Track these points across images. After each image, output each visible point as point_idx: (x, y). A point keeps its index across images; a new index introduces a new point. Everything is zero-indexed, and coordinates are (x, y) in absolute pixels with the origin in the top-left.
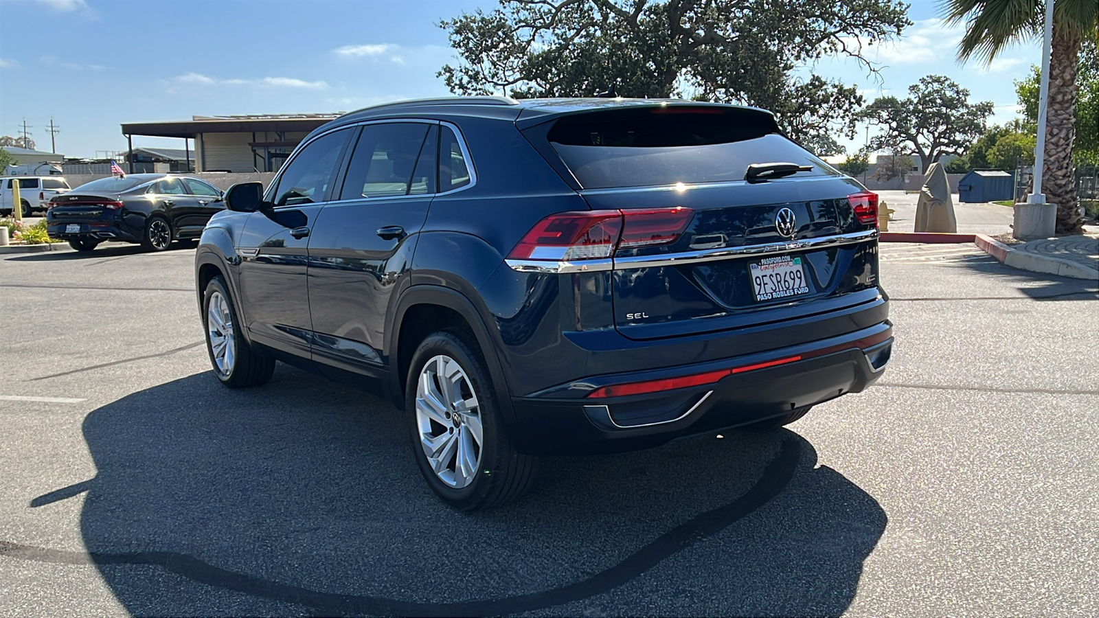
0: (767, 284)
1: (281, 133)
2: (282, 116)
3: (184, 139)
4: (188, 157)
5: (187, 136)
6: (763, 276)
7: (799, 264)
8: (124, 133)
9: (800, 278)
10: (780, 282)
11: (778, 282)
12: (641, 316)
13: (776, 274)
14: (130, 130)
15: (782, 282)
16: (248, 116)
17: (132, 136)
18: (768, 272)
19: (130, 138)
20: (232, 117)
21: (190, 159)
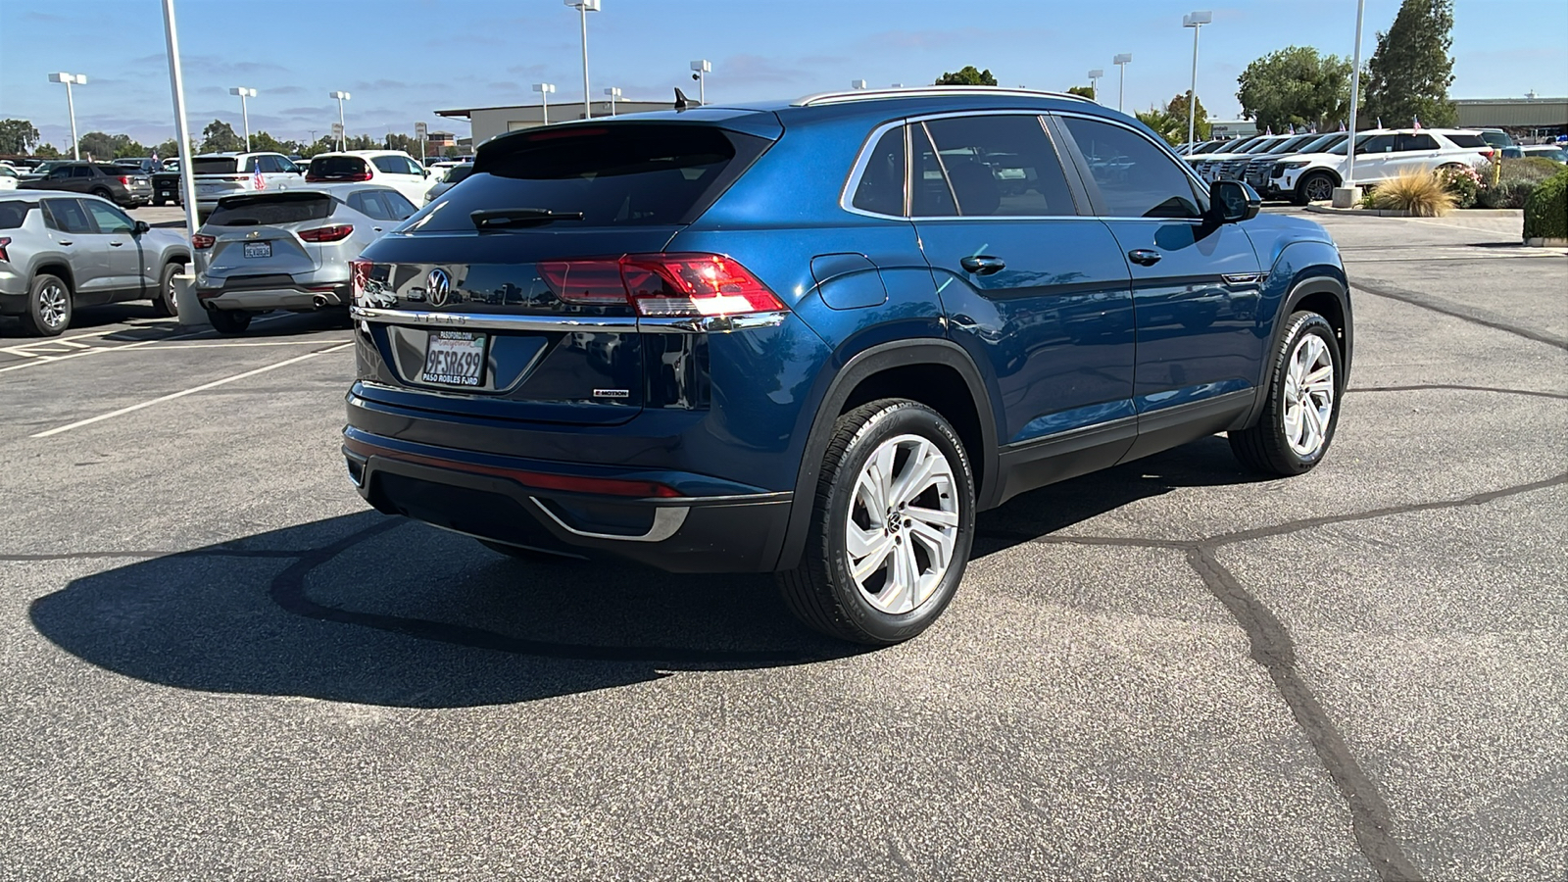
6: (438, 353)
7: (480, 345)
9: (476, 365)
10: (454, 364)
11: (451, 363)
13: (453, 353)
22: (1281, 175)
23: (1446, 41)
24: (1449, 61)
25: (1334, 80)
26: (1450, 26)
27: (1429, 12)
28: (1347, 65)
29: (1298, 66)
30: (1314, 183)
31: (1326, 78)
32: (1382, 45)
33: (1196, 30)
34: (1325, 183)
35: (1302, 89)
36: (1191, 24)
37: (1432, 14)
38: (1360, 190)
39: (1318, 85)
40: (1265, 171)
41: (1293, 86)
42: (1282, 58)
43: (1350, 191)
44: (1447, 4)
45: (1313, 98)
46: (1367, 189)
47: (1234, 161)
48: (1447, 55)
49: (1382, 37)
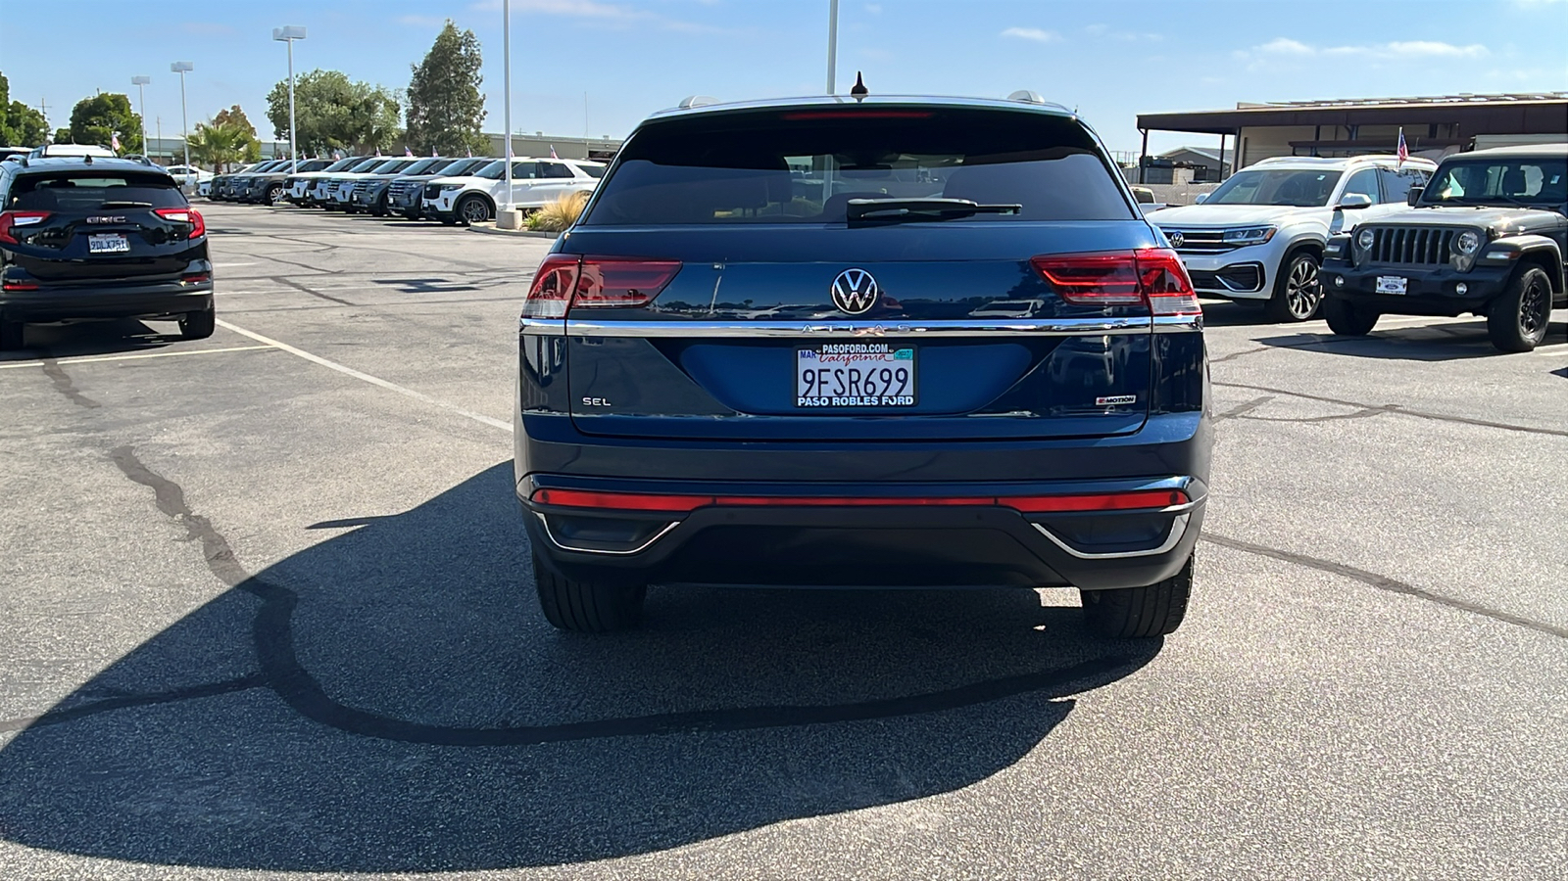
0: (826, 383)
1: (1353, 126)
2: (1366, 101)
3: (1221, 136)
4: (1222, 158)
5: (1224, 132)
6: (820, 371)
7: (908, 358)
8: (1139, 128)
9: (903, 381)
10: (856, 382)
11: (851, 382)
12: (601, 402)
13: (851, 371)
14: (1146, 123)
15: (861, 384)
16: (1316, 102)
17: (1150, 131)
18: (834, 366)
19: (1145, 136)
20: (1292, 103)
21: (1224, 161)
22: (438, 197)
23: (477, 78)
24: (481, 97)
25: (369, 106)
26: (480, 65)
27: (459, 49)
28: (379, 92)
29: (332, 91)
30: (470, 205)
31: (361, 104)
32: (418, 75)
33: (289, 44)
34: (480, 206)
35: (339, 113)
36: (283, 37)
37: (463, 52)
38: (520, 212)
39: (353, 109)
40: (412, 192)
41: (331, 109)
42: (311, 81)
43: (513, 213)
44: (475, 44)
45: (351, 123)
46: (527, 212)
47: (371, 181)
48: (478, 91)
49: (416, 68)
